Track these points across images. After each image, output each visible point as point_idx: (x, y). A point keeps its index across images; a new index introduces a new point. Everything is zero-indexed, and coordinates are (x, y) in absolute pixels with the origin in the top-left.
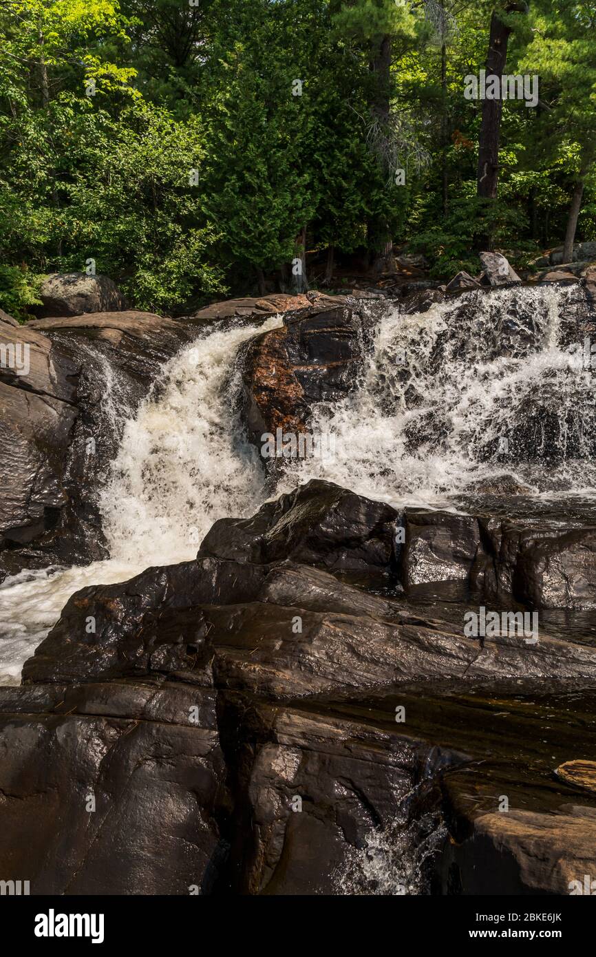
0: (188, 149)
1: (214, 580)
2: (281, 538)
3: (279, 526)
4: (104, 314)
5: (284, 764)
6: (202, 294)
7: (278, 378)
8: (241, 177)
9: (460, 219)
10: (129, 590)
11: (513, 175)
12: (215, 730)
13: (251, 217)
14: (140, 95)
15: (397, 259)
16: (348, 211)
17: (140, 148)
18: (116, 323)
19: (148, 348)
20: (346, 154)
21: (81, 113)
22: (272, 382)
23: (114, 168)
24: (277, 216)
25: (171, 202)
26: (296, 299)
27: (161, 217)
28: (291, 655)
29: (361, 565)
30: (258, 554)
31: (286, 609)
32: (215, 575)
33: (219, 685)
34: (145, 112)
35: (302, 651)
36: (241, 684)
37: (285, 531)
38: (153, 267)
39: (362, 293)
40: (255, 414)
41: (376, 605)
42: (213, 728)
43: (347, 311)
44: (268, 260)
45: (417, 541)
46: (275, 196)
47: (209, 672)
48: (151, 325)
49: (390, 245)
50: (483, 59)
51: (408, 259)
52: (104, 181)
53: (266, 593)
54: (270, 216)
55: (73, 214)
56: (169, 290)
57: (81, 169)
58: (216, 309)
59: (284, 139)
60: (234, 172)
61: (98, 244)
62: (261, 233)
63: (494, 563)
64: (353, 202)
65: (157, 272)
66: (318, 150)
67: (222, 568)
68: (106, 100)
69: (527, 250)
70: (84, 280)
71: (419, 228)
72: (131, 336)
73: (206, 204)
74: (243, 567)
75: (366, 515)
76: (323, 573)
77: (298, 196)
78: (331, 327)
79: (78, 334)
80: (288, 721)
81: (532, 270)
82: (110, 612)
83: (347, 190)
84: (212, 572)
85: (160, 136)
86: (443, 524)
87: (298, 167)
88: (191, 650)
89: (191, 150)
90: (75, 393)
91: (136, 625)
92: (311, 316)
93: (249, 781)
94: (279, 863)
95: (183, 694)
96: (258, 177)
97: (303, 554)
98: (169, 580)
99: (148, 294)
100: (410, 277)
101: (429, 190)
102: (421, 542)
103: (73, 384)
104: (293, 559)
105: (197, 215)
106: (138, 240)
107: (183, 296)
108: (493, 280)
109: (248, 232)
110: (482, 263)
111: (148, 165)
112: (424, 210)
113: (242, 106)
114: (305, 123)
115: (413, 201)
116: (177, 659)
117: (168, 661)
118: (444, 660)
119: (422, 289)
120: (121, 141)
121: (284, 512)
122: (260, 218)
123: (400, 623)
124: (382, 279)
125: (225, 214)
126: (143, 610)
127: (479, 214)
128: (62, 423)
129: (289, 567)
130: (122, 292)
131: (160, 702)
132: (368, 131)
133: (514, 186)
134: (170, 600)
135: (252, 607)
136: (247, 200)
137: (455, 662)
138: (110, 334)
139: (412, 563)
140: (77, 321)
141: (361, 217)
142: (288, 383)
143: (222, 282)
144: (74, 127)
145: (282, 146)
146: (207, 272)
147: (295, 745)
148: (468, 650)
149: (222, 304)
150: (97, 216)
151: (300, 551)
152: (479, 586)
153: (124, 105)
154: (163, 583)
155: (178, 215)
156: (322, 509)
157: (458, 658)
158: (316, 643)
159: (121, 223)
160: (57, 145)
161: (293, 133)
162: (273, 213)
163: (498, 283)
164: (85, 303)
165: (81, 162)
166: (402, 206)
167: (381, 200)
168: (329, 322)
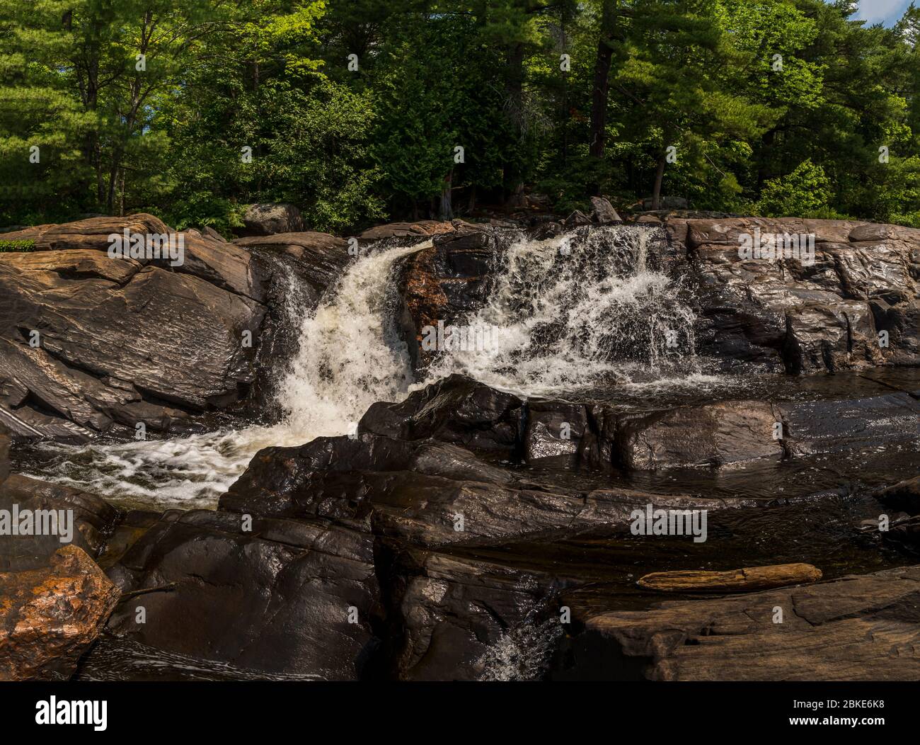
0: (362, 112)
1: (371, 451)
2: (426, 420)
3: (425, 410)
4: (290, 234)
5: (434, 591)
6: (367, 218)
7: (427, 288)
8: (402, 132)
9: (576, 171)
10: (302, 453)
11: (616, 144)
12: (372, 564)
13: (409, 162)
14: (326, 77)
15: (528, 197)
16: (488, 159)
17: (324, 113)
18: (299, 241)
19: (323, 260)
20: (487, 118)
21: (282, 91)
22: (422, 291)
23: (304, 127)
24: (430, 161)
25: (346, 149)
26: (443, 225)
27: (338, 160)
28: (435, 513)
29: (491, 444)
30: (406, 432)
31: (432, 477)
32: (372, 447)
33: (376, 531)
34: (330, 88)
35: (444, 510)
36: (396, 532)
37: (430, 414)
38: (329, 198)
39: (498, 222)
40: (407, 317)
41: (501, 475)
42: (370, 563)
43: (484, 237)
44: (421, 194)
45: (537, 424)
46: (429, 146)
47: (368, 522)
48: (326, 243)
49: (522, 186)
50: (594, 65)
51: (536, 197)
52: (296, 136)
53: (415, 465)
54: (424, 161)
55: (271, 160)
56: (341, 215)
57: (279, 128)
58: (378, 231)
59: (438, 105)
60: (397, 128)
61: (288, 181)
62: (417, 173)
63: (597, 440)
64: (492, 153)
65: (332, 202)
66: (465, 114)
67: (378, 442)
68: (301, 81)
69: (627, 198)
70: (276, 208)
71: (546, 174)
72: (310, 251)
73: (374, 151)
74: (396, 442)
75: (495, 403)
76: (463, 450)
77: (447, 146)
78: (472, 249)
79: (269, 249)
80: (437, 562)
81: (630, 213)
82: (286, 468)
83: (487, 143)
84: (369, 445)
85: (340, 104)
86: (558, 411)
87: (448, 126)
88: (352, 504)
89: (363, 113)
90: (266, 294)
91: (306, 480)
92: (455, 239)
93: (402, 600)
94: (425, 654)
95: (346, 536)
96: (416, 132)
97: (445, 433)
98: (334, 449)
99: (324, 219)
100: (537, 211)
101: (554, 148)
102: (540, 425)
103: (265, 288)
104: (436, 438)
105: (366, 159)
106: (318, 178)
107: (352, 220)
108: (601, 218)
109: (406, 172)
110: (592, 205)
111: (329, 124)
112: (548, 161)
113: (406, 83)
114: (455, 95)
115: (540, 155)
116: (341, 509)
117: (333, 511)
118: (554, 515)
119: (547, 221)
120: (310, 108)
121: (429, 399)
122: (416, 162)
123: (520, 489)
124: (515, 212)
125: (387, 159)
126: (312, 469)
127: (590, 168)
128: (254, 318)
129: (434, 444)
130: (304, 217)
131: (328, 539)
132: (504, 103)
133: (617, 151)
134: (335, 464)
135: (403, 475)
136: (406, 148)
137: (564, 515)
138: (295, 250)
139: (532, 442)
140: (270, 239)
141: (499, 163)
142: (435, 293)
143: (384, 210)
144: (276, 101)
145: (437, 110)
146: (372, 202)
147: (442, 578)
148: (574, 507)
149: (383, 227)
150: (289, 161)
151: (443, 432)
152: (586, 458)
153: (313, 84)
154: (329, 450)
155: (351, 159)
156: (459, 398)
157: (566, 512)
158: (456, 504)
159: (307, 166)
160: (263, 113)
161: (445, 102)
162: (427, 159)
163: (605, 221)
164: (277, 226)
165: (279, 124)
166: (531, 158)
167: (514, 152)
168: (471, 244)
